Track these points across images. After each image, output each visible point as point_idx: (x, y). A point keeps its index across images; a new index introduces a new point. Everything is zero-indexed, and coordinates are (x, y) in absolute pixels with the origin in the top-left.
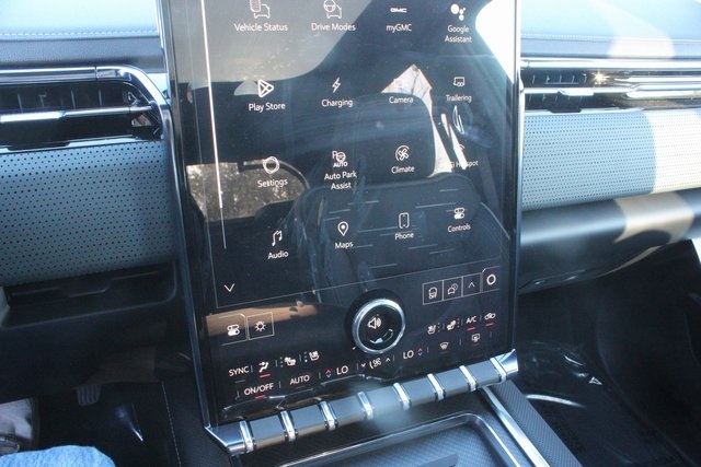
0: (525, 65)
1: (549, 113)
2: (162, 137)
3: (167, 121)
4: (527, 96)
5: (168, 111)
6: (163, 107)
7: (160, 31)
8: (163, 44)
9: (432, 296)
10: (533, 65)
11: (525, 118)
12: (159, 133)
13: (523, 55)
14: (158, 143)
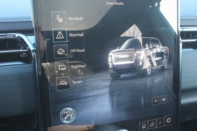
0: (182, 30)
1: (192, 50)
2: (32, 62)
3: (35, 56)
4: (183, 43)
5: (35, 52)
6: (33, 51)
7: (32, 20)
8: (33, 26)
9: (144, 127)
10: (185, 30)
11: (182, 52)
12: (31, 60)
13: (181, 26)
14: (31, 64)
